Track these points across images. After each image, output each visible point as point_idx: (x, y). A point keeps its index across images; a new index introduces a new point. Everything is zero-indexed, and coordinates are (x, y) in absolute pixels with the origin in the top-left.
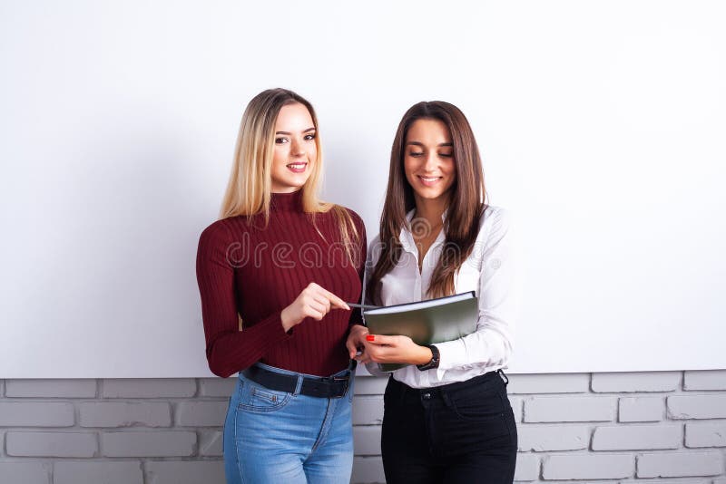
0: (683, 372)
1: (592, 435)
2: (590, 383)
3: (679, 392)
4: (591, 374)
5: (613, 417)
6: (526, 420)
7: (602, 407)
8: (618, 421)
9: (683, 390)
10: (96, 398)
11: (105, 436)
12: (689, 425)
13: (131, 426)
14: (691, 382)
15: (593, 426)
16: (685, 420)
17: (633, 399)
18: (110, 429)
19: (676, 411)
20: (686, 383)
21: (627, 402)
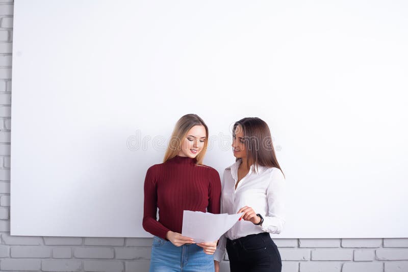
0: (383, 239)
1: (342, 267)
2: (341, 244)
3: (381, 248)
4: (341, 239)
5: (351, 259)
6: (312, 259)
7: (347, 254)
8: (354, 260)
9: (383, 247)
10: (123, 246)
11: (127, 263)
12: (386, 263)
13: (139, 259)
14: (386, 243)
15: (343, 262)
16: (384, 261)
17: (360, 251)
18: (129, 260)
19: (380, 257)
20: (384, 244)
21: (358, 252)
